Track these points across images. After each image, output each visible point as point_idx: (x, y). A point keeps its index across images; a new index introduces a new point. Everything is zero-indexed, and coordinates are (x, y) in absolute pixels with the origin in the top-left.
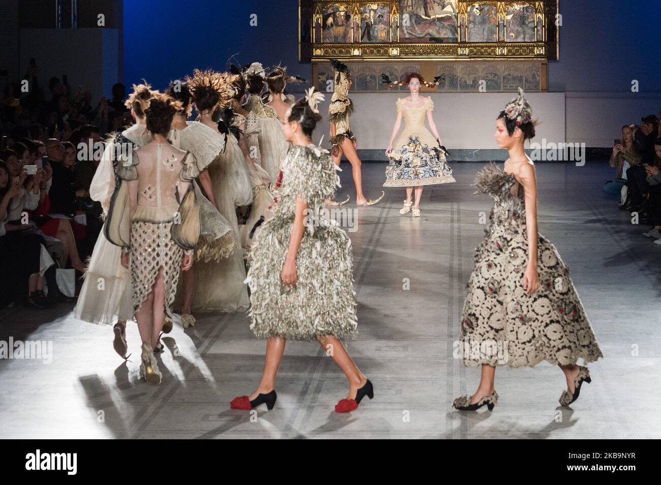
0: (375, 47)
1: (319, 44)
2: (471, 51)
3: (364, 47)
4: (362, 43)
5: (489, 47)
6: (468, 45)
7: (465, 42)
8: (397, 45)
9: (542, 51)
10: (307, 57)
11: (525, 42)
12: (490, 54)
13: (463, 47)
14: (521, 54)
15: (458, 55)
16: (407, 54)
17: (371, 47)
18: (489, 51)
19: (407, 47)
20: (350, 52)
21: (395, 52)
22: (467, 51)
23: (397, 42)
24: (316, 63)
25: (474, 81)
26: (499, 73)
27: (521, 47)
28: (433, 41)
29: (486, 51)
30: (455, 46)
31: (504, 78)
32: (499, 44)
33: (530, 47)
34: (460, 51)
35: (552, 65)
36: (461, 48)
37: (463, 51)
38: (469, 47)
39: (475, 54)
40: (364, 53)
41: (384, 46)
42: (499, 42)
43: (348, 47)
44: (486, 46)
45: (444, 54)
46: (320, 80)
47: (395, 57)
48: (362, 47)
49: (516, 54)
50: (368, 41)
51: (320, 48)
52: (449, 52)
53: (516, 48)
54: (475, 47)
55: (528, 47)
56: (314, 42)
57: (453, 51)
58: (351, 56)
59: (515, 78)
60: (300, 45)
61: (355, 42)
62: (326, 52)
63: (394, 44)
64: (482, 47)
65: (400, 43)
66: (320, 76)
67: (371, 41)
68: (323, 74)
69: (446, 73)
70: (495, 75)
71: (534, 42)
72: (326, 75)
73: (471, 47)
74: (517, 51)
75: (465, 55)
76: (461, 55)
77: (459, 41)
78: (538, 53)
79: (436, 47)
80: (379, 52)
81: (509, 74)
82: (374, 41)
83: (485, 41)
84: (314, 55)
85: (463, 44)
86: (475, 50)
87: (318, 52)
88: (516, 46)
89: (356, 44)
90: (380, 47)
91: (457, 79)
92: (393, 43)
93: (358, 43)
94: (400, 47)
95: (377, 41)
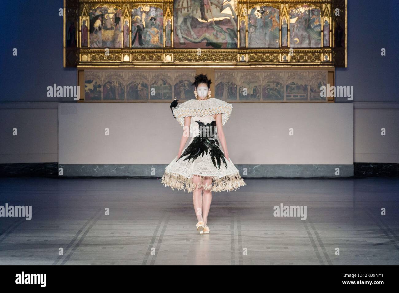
0: (147, 53)
1: (86, 49)
2: (252, 58)
3: (135, 52)
4: (132, 48)
5: (272, 53)
6: (248, 51)
7: (245, 48)
8: (171, 50)
9: (329, 58)
10: (73, 62)
11: (310, 48)
12: (272, 61)
13: (243, 53)
14: (306, 61)
15: (237, 62)
16: (181, 60)
17: (143, 52)
18: (271, 57)
19: (182, 52)
20: (119, 59)
21: (169, 58)
22: (247, 58)
23: (171, 48)
24: (82, 70)
25: (254, 90)
26: (281, 82)
27: (306, 53)
28: (210, 47)
29: (268, 57)
30: (234, 52)
31: (288, 87)
32: (282, 50)
33: (315, 53)
34: (239, 58)
35: (339, 73)
36: (240, 54)
37: (243, 58)
38: (249, 53)
39: (256, 61)
40: (135, 59)
41: (157, 52)
42: (282, 47)
43: (118, 52)
44: (268, 52)
45: (221, 61)
46: (87, 89)
47: (169, 63)
48: (132, 53)
49: (301, 61)
50: (139, 46)
51: (87, 53)
52: (228, 58)
53: (300, 54)
54: (256, 53)
55: (313, 53)
56: (80, 47)
57: (232, 58)
58: (121, 62)
59: (298, 87)
60: (65, 50)
61: (126, 47)
62: (94, 58)
63: (168, 49)
64: (264, 53)
65: (174, 48)
66: (87, 84)
67: (143, 46)
68: (90, 82)
69: (225, 81)
70: (278, 84)
71: (321, 48)
72: (94, 83)
73: (252, 53)
74: (302, 57)
75: (245, 62)
76: (241, 62)
77: (239, 46)
78: (325, 59)
79: (213, 53)
80: (151, 58)
81: (293, 83)
82: (146, 46)
83: (267, 47)
84: (80, 61)
85: (243, 50)
86: (256, 57)
87: (84, 58)
88: (301, 52)
89: (126, 49)
90: (153, 52)
91: (236, 88)
92: (166, 48)
93: (129, 48)
94: (174, 53)
95: (150, 46)
